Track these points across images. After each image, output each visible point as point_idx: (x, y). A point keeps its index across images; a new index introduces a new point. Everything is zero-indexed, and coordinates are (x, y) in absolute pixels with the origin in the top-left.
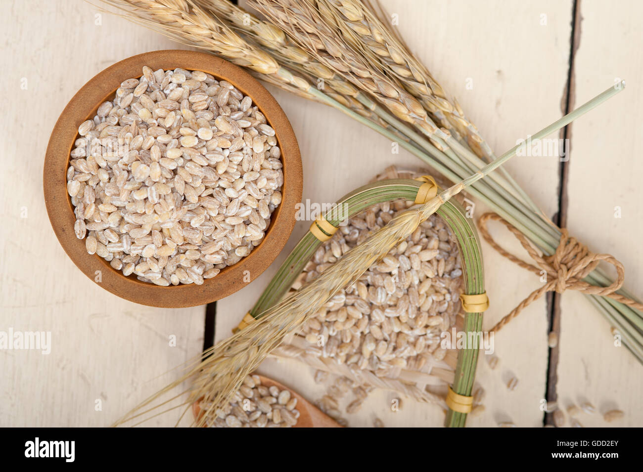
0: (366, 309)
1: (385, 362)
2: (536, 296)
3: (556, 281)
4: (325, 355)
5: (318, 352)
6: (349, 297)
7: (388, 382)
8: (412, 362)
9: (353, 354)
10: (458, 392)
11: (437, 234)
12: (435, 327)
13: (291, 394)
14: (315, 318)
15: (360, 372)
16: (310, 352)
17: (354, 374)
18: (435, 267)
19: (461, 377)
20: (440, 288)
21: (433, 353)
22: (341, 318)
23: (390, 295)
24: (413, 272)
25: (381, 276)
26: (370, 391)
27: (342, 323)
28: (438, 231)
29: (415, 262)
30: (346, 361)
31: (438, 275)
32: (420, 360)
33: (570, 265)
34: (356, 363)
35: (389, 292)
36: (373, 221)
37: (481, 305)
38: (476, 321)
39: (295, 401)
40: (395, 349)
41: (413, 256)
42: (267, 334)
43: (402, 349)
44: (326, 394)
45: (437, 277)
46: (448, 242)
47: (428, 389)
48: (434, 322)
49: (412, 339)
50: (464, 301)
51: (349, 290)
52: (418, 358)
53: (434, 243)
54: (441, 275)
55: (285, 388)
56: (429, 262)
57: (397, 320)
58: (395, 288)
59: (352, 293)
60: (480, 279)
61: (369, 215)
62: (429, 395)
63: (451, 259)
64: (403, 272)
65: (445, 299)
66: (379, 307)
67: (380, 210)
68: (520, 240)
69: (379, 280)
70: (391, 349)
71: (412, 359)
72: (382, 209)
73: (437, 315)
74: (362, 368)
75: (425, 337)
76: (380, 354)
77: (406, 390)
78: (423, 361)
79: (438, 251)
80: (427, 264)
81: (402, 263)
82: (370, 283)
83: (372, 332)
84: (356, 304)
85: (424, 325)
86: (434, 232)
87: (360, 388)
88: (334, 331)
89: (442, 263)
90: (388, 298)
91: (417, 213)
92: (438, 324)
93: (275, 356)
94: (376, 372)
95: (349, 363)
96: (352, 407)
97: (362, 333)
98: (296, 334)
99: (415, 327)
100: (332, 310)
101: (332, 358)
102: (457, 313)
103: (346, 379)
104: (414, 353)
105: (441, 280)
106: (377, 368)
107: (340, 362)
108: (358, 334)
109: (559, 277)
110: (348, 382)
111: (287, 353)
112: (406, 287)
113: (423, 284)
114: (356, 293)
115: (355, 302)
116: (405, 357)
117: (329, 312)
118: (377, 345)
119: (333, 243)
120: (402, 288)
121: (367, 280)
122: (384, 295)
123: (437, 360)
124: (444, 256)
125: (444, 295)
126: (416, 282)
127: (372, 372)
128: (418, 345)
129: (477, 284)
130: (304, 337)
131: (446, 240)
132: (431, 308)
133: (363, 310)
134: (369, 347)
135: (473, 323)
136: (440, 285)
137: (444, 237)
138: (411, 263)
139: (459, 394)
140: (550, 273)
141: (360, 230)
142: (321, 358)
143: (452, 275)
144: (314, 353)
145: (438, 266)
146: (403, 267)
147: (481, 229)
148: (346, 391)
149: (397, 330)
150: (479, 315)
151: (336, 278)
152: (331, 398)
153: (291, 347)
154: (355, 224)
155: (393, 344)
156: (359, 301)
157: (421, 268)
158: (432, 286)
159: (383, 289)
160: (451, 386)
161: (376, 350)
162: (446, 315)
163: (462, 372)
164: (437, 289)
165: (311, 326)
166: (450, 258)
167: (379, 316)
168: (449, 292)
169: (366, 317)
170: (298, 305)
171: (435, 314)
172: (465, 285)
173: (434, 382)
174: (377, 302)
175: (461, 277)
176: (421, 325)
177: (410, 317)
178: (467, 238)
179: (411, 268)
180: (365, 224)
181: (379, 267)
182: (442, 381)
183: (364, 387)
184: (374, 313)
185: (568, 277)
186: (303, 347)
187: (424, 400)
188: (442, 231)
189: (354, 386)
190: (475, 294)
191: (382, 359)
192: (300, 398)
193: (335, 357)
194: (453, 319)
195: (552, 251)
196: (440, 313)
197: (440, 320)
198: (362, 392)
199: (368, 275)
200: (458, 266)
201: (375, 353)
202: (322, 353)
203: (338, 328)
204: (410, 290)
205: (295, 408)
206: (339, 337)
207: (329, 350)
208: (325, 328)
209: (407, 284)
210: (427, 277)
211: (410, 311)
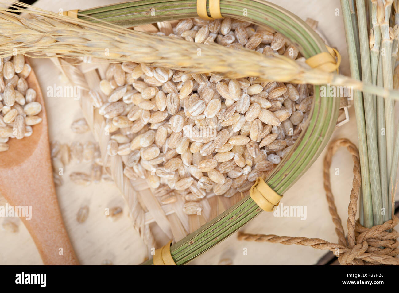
0: (173, 109)
1: (142, 167)
2: (318, 245)
3: (347, 249)
4: (102, 111)
5: (99, 102)
6: (170, 83)
7: (127, 187)
8: (163, 191)
9: (124, 134)
10: (173, 253)
11: (293, 111)
12: (212, 183)
13: (41, 111)
14: (126, 73)
15: (114, 154)
16: (92, 96)
17: (107, 150)
18: (263, 135)
19: (189, 244)
20: (250, 155)
21: (187, 202)
22: (145, 95)
23: (204, 116)
24: (243, 119)
25: (214, 94)
26: (105, 179)
27: (142, 98)
28: (296, 110)
29: (252, 112)
30: (112, 134)
31: (259, 143)
32: (172, 196)
33: (372, 249)
34: (119, 144)
35: (205, 113)
36: (254, 45)
37: (267, 203)
38: (249, 212)
39: (39, 120)
40: (161, 165)
41: (256, 105)
42: (72, 38)
43: (167, 171)
44: (70, 144)
45: (257, 145)
46: (295, 127)
47: (153, 226)
48: (215, 177)
49: (182, 172)
50: (257, 185)
51: (176, 79)
52: (171, 192)
53: (283, 114)
54: (261, 145)
55: (43, 102)
56: (264, 125)
57: (188, 143)
58: (214, 115)
59: (176, 84)
60: (290, 181)
61: (257, 37)
62: (148, 231)
63: (283, 143)
64: (235, 109)
65: (242, 168)
66: (185, 117)
67: (270, 44)
68: (354, 186)
69: (208, 95)
70: (158, 162)
71: (165, 188)
72: (272, 44)
73: (223, 174)
74: (119, 153)
75: (195, 182)
76: (145, 156)
77: (134, 209)
78: (173, 200)
79: (279, 124)
80: (260, 124)
81: (242, 101)
82: (198, 92)
83: (158, 132)
84: (169, 95)
85: (204, 171)
86: (292, 107)
87: (101, 168)
88: (129, 99)
89: (273, 137)
90: (199, 117)
91: (299, 69)
92: (216, 182)
93: (62, 71)
94: (126, 168)
95: (113, 137)
96: (79, 177)
97: (149, 124)
98: (97, 70)
99: (195, 165)
100: (146, 80)
101: (105, 119)
102: (240, 190)
103: (97, 149)
104: (172, 186)
105: (257, 150)
106: (131, 165)
107: (108, 129)
108: (146, 121)
109: (354, 249)
110: (96, 154)
111: (74, 77)
112: (224, 125)
113: (239, 137)
114: (180, 87)
115: (170, 92)
116: (162, 182)
117: (141, 80)
118: (150, 147)
119: (205, 27)
120: (219, 122)
121: (199, 85)
122: (199, 111)
123: (184, 210)
124: (280, 134)
125: (246, 165)
126: (236, 130)
127: (124, 166)
128: (182, 182)
129: (283, 182)
130: (100, 79)
131: (295, 124)
132: (225, 163)
133: (170, 106)
134: (142, 141)
135: (246, 210)
136: (252, 153)
137: (296, 119)
138: (249, 110)
139: (172, 255)
140: (349, 238)
141: (236, 41)
142: (95, 110)
143: (269, 156)
144: (95, 100)
145: (266, 136)
146: (239, 106)
147: (331, 148)
148: (87, 159)
149: (179, 151)
150: (257, 210)
151: (176, 51)
152: (69, 151)
153: (82, 76)
154: (238, 32)
155: (164, 159)
156: (174, 95)
157: (252, 122)
158: (245, 147)
159: (205, 105)
160: (173, 242)
161: (145, 149)
162: (231, 182)
163: (193, 241)
164: (246, 154)
165: (115, 76)
166: (282, 141)
167: (177, 124)
168: (253, 167)
169: (166, 115)
170: (123, 40)
171: (222, 172)
172: (271, 174)
173: (163, 225)
174: (187, 111)
175: (275, 165)
176: (202, 168)
177: (201, 152)
178: (316, 135)
179: (245, 114)
180: (246, 41)
181: (220, 85)
182: (170, 231)
183: (104, 170)
184: (176, 118)
185: (360, 257)
186: (91, 85)
187: (140, 231)
188: (300, 113)
189: (98, 161)
190: (273, 188)
191: (142, 162)
192: (45, 122)
193: (107, 121)
194: (232, 193)
195: (369, 223)
196: (227, 175)
197: (222, 180)
198: (99, 173)
199: (205, 82)
200: (283, 154)
201: (142, 151)
202: (101, 107)
203: (135, 99)
204: (225, 131)
205: (32, 126)
206: (128, 109)
207: (110, 110)
208: (125, 90)
209: (227, 123)
210: (248, 136)
211: (206, 147)
